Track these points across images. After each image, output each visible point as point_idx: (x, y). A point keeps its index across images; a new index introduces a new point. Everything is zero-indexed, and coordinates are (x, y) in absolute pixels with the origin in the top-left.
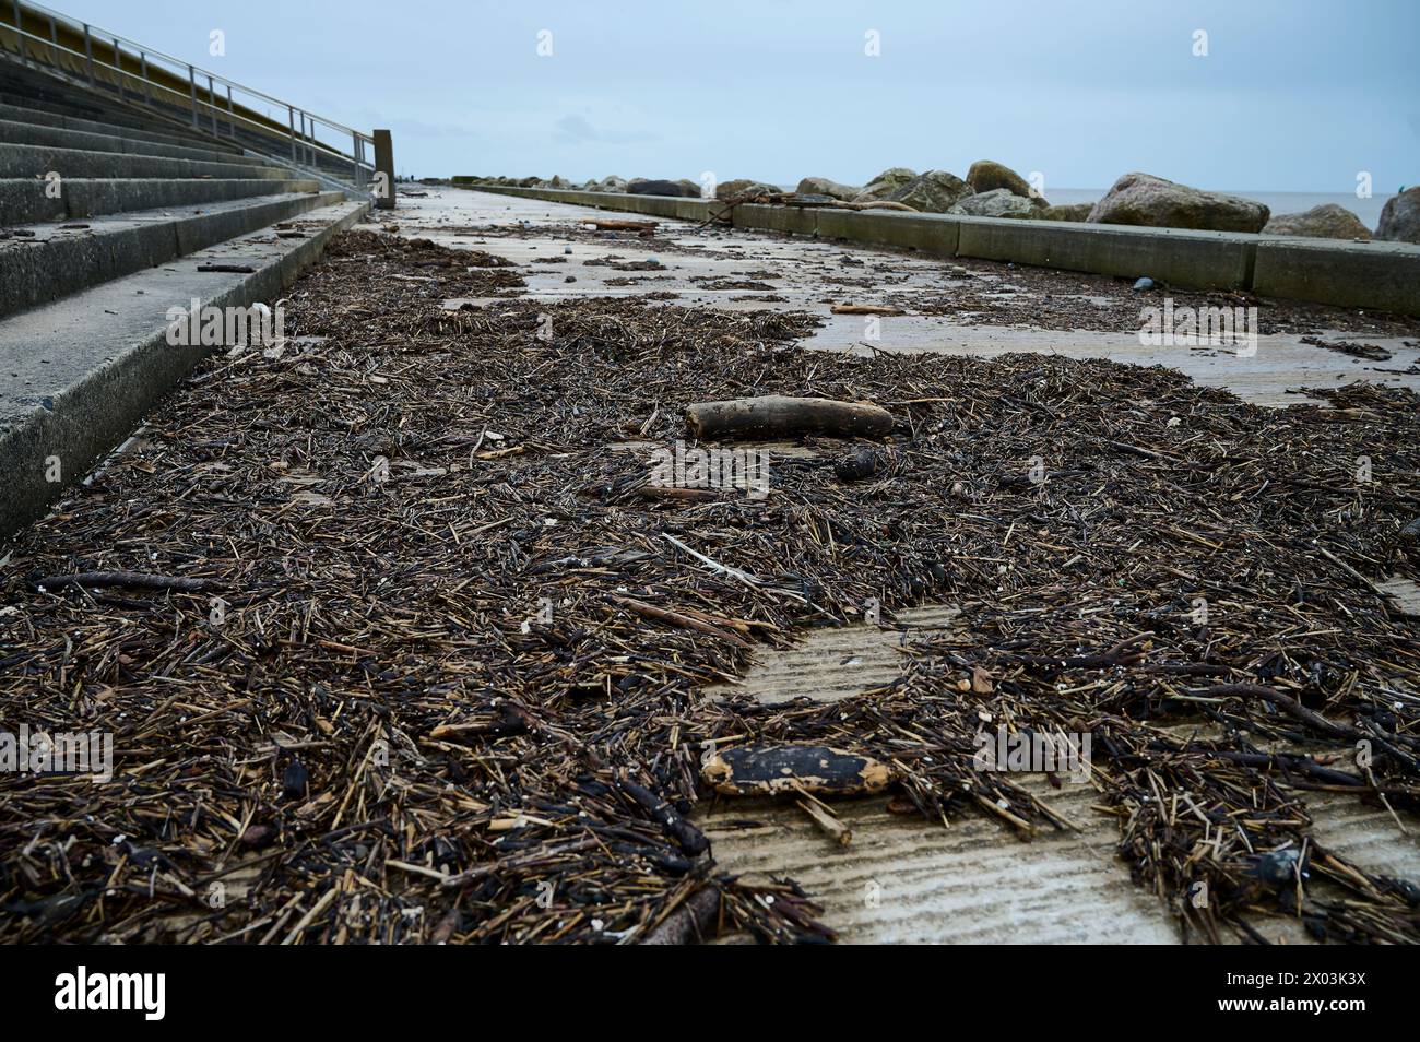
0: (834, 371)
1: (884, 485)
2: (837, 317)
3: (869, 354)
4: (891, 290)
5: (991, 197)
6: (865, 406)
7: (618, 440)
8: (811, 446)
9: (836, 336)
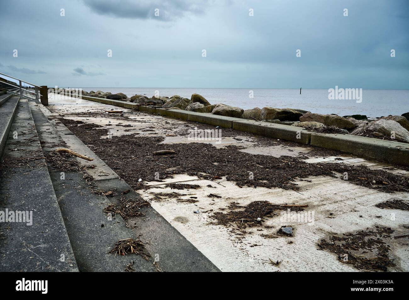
0: (168, 147)
1: (175, 158)
2: (167, 137)
3: (172, 144)
4: (175, 130)
5: (196, 104)
6: (172, 151)
7: (146, 156)
8: (167, 155)
9: (168, 141)
